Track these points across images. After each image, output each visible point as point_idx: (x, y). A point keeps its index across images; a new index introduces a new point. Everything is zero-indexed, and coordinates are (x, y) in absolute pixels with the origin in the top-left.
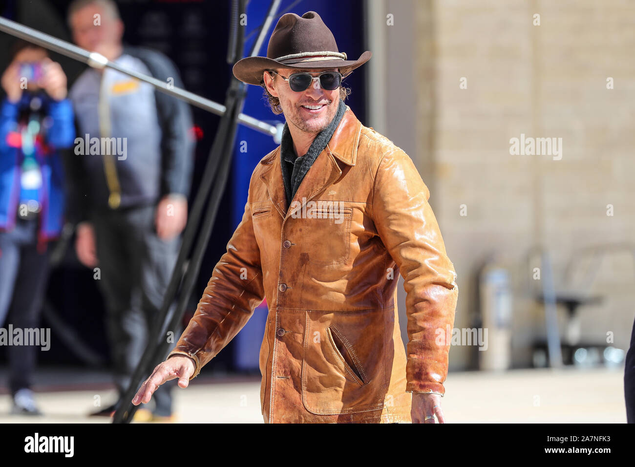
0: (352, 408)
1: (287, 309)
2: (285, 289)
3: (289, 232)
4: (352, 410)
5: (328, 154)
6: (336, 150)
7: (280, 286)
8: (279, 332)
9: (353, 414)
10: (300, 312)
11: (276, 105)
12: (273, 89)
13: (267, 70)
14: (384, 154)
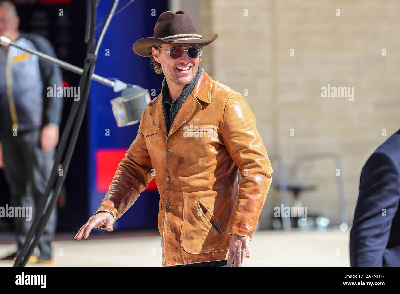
0: (213, 249)
1: (172, 192)
2: (170, 179)
3: (170, 145)
4: (213, 250)
5: (193, 97)
6: (198, 94)
7: (167, 178)
8: (168, 206)
9: (214, 253)
10: (180, 193)
11: (158, 68)
12: (158, 58)
13: (154, 46)
14: (229, 96)
